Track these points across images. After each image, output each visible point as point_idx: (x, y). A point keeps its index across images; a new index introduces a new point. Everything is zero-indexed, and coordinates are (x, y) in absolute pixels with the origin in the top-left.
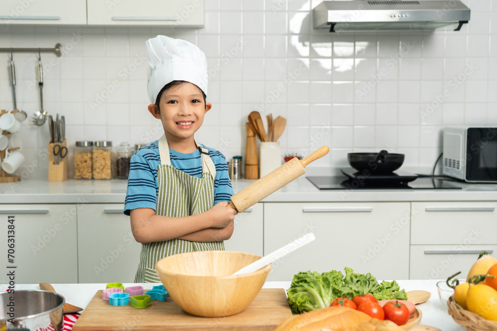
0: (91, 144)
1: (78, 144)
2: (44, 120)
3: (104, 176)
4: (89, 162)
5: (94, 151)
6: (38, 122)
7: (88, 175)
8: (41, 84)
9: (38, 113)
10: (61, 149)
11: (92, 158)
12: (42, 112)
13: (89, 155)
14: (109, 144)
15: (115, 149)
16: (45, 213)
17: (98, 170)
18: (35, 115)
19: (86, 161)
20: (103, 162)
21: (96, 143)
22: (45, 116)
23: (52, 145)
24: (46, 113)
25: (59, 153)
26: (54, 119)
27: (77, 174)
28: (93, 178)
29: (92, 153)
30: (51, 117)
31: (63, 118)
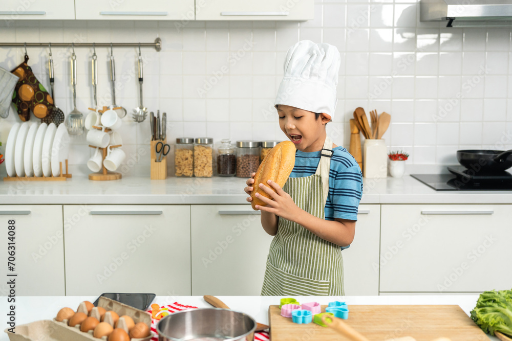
0: (192, 141)
1: (179, 141)
2: (144, 116)
3: (205, 174)
4: (190, 159)
5: (195, 148)
6: (138, 119)
7: (190, 173)
8: (141, 80)
9: (138, 110)
10: (163, 147)
11: (193, 156)
12: (141, 108)
13: (191, 152)
14: (210, 141)
15: (216, 146)
16: (158, 214)
17: (199, 168)
18: (135, 111)
19: (187, 159)
20: (205, 160)
21: (197, 140)
22: (145, 113)
23: (155, 142)
24: (146, 109)
25: (161, 150)
26: (156, 115)
27: (178, 171)
28: (194, 176)
29: (193, 150)
30: (152, 114)
31: (165, 114)
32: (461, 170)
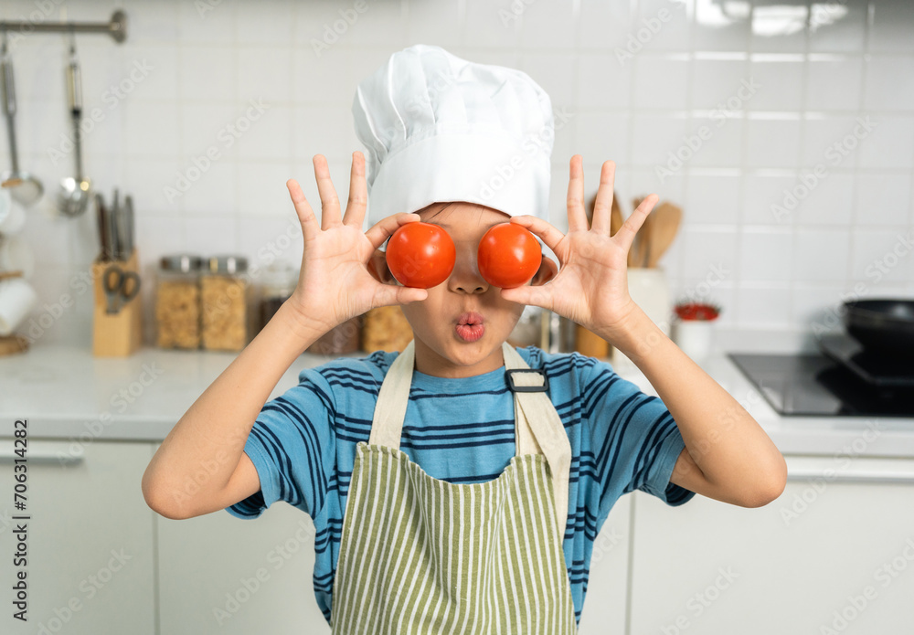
0: (198, 264)
1: (166, 264)
2: (82, 206)
3: (228, 343)
4: (193, 311)
5: (206, 281)
6: (69, 208)
7: (190, 340)
8: (76, 113)
9: (70, 185)
10: (123, 278)
11: (199, 301)
12: (79, 180)
13: (193, 292)
14: (242, 265)
15: (254, 275)
16: (74, 463)
17: (213, 329)
18: (64, 189)
19: (184, 307)
20: (224, 309)
21: (209, 264)
22: (86, 195)
23: (102, 268)
24: (91, 184)
25: (119, 288)
26: (109, 201)
27: (164, 336)
28: (201, 347)
29: (199, 286)
30: (99, 198)
31: (129, 201)
32: (847, 351)
